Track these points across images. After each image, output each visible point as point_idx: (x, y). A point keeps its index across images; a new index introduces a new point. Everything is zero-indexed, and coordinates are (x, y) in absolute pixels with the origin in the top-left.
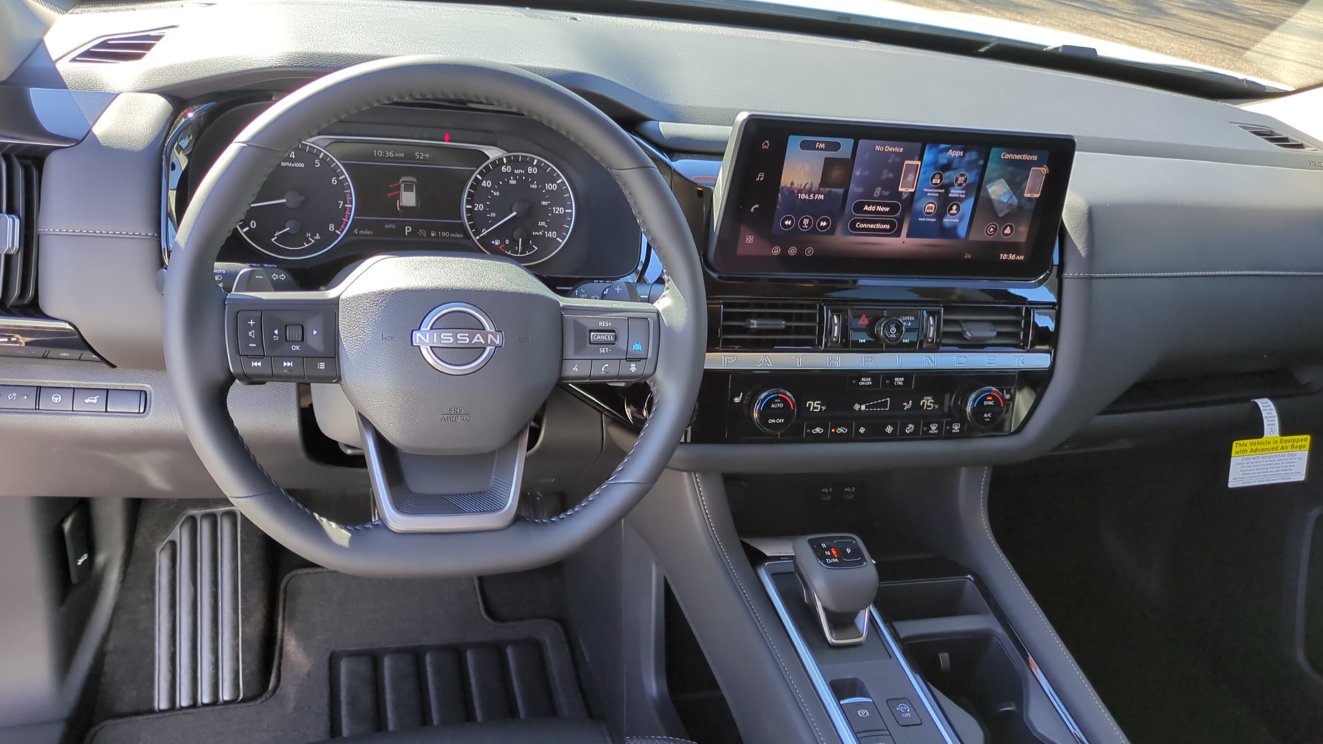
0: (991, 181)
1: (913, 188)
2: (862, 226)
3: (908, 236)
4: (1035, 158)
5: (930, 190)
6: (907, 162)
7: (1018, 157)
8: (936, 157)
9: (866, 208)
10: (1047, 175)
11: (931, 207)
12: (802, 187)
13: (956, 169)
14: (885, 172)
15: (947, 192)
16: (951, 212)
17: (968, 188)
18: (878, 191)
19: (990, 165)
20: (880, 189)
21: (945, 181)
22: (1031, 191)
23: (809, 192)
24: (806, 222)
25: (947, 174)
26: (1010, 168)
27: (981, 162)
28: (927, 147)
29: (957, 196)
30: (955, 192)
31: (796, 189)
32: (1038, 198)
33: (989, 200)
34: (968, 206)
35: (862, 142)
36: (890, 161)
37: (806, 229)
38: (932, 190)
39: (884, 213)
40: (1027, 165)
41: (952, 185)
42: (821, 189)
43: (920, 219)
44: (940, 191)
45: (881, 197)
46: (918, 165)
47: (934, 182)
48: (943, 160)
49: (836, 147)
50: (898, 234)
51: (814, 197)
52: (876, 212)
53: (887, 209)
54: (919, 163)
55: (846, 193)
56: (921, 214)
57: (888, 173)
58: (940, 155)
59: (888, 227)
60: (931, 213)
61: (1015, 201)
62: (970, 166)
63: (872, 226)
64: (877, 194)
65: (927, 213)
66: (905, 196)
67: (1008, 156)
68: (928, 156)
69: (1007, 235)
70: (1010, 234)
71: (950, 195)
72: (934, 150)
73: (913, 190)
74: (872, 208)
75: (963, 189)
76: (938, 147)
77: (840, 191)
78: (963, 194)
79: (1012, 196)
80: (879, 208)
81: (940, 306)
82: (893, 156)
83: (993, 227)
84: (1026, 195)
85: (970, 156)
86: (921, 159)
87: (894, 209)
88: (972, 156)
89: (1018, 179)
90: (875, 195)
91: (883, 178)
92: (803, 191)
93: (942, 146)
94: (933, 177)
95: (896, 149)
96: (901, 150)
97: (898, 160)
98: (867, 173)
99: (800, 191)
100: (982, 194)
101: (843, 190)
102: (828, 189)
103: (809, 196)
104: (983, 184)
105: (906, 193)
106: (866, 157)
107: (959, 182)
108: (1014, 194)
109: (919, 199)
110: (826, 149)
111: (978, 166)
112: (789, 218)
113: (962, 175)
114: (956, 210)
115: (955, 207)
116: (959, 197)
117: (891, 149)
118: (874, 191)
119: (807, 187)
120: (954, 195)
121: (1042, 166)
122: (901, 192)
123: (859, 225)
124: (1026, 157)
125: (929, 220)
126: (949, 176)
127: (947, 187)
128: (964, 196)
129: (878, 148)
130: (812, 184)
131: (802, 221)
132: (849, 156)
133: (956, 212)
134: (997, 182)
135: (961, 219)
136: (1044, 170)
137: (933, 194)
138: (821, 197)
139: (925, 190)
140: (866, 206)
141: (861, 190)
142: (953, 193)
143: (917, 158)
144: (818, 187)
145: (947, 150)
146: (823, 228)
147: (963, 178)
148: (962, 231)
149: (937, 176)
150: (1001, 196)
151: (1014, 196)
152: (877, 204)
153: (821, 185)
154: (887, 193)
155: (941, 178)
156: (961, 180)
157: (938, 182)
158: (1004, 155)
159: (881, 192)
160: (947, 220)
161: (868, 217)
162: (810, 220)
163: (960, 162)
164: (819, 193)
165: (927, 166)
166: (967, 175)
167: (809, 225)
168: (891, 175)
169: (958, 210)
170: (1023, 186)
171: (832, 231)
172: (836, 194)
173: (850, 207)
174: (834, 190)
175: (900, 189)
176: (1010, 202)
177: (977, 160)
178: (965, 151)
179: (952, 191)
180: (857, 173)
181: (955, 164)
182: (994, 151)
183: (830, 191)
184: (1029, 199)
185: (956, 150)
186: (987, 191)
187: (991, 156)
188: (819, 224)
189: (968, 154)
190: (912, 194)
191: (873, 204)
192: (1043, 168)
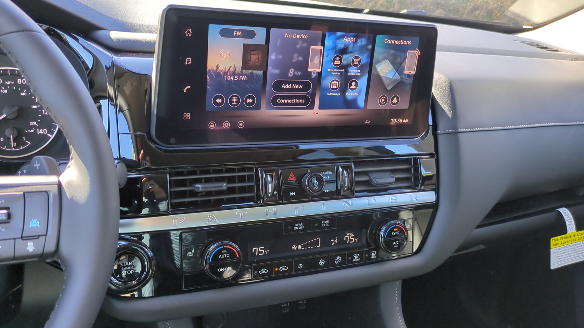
0: (378, 62)
1: (319, 69)
2: (282, 101)
3: (320, 108)
4: (409, 43)
5: (333, 70)
6: (312, 47)
7: (397, 42)
8: (335, 43)
9: (283, 86)
10: (419, 56)
11: (335, 84)
12: (227, 70)
13: (351, 52)
14: (296, 55)
15: (347, 72)
16: (351, 87)
17: (362, 68)
18: (291, 72)
19: (377, 49)
20: (293, 70)
21: (344, 62)
22: (409, 69)
23: (234, 74)
24: (235, 99)
25: (345, 57)
26: (392, 51)
27: (370, 47)
28: (327, 35)
29: (355, 74)
30: (353, 71)
31: (222, 71)
32: (414, 74)
33: (379, 77)
34: (363, 82)
35: (272, 30)
36: (298, 46)
37: (235, 105)
38: (335, 70)
39: (299, 90)
40: (403, 49)
41: (349, 65)
42: (244, 71)
43: (328, 94)
44: (341, 70)
45: (295, 76)
46: (321, 50)
47: (335, 63)
48: (340, 45)
49: (252, 35)
50: (312, 107)
51: (239, 77)
52: (292, 89)
53: (301, 87)
54: (322, 48)
55: (265, 73)
56: (328, 90)
57: (298, 57)
58: (338, 41)
59: (303, 101)
60: (336, 89)
61: (397, 77)
62: (362, 49)
63: (290, 101)
64: (291, 74)
65: (332, 89)
66: (314, 75)
67: (390, 42)
68: (329, 42)
69: (395, 104)
70: (397, 103)
71: (349, 74)
72: (333, 37)
73: (320, 70)
74: (288, 86)
75: (358, 69)
76: (336, 34)
77: (260, 72)
78: (359, 73)
79: (395, 73)
80: (294, 86)
81: (351, 162)
82: (300, 42)
83: (384, 98)
84: (406, 72)
85: (361, 42)
86: (323, 44)
87: (306, 86)
88: (362, 42)
89: (398, 60)
90: (290, 76)
91: (294, 61)
92: (228, 73)
93: (339, 34)
94: (334, 60)
95: (302, 37)
96: (306, 37)
97: (305, 45)
98: (280, 57)
99: (226, 73)
100: (373, 72)
101: (263, 71)
102: (250, 71)
103: (234, 78)
104: (373, 64)
105: (314, 73)
106: (278, 44)
107: (355, 63)
108: (397, 71)
109: (325, 78)
110: (243, 36)
111: (367, 50)
112: (219, 97)
113: (356, 57)
114: (355, 85)
115: (354, 83)
116: (356, 76)
117: (298, 36)
118: (289, 72)
119: (232, 69)
120: (352, 74)
121: (415, 50)
122: (311, 72)
123: (279, 101)
124: (402, 42)
125: (335, 94)
126: (347, 58)
127: (346, 67)
128: (360, 74)
129: (287, 35)
130: (235, 67)
131: (231, 98)
132: (263, 43)
133: (355, 87)
134: (383, 62)
135: (359, 93)
136: (417, 52)
137: (336, 74)
138: (245, 78)
139: (329, 70)
140: (284, 85)
141: (277, 71)
142: (351, 72)
143: (320, 44)
144: (240, 70)
145: (342, 37)
146: (249, 104)
147: (357, 60)
148: (361, 102)
149: (338, 59)
150: (387, 73)
151: (397, 73)
152: (292, 83)
153: (243, 68)
154: (299, 73)
155: (341, 60)
156: (356, 61)
157: (339, 63)
158: (386, 41)
159: (294, 73)
160: (350, 94)
161: (286, 93)
162: (238, 98)
163: (353, 47)
164: (242, 75)
165: (329, 50)
166: (361, 57)
167: (238, 102)
168: (300, 58)
169: (356, 85)
170: (403, 65)
171: (258, 107)
172: (257, 75)
173: (269, 86)
174: (254, 72)
175: (309, 70)
176: (394, 78)
177: (366, 45)
178: (357, 37)
179: (350, 70)
180: (272, 57)
181: (350, 49)
182: (379, 37)
183: (252, 73)
184: (408, 76)
185: (350, 37)
186: (376, 69)
187: (377, 41)
188: (246, 100)
189: (359, 40)
190: (320, 74)
191: (289, 83)
192: (416, 51)
